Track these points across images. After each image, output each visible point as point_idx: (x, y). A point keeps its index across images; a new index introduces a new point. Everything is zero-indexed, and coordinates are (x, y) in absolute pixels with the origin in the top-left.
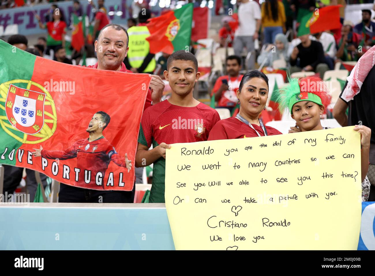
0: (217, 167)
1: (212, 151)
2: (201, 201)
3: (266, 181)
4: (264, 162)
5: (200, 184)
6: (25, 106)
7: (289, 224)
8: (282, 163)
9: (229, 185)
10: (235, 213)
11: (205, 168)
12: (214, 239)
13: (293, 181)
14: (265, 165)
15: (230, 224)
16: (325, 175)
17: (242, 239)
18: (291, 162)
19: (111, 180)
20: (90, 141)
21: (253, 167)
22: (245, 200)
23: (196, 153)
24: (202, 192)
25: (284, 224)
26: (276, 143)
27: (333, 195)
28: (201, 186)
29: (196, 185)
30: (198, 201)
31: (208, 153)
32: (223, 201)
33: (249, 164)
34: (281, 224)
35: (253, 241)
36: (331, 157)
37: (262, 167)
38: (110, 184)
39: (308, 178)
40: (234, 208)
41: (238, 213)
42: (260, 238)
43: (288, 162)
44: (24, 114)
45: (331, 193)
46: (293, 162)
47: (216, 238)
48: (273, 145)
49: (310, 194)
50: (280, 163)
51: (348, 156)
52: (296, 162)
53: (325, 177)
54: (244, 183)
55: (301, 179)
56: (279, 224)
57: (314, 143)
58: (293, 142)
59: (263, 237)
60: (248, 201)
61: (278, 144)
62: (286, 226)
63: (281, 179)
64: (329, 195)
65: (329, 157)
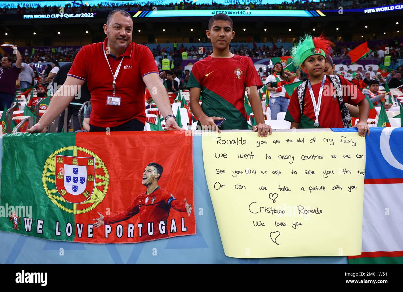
0: (251, 156)
1: (244, 142)
2: (241, 188)
3: (296, 173)
4: (292, 155)
5: (238, 171)
6: (76, 173)
7: (321, 212)
8: (307, 158)
9: (264, 173)
10: (272, 200)
11: (241, 157)
12: (257, 224)
13: (319, 173)
14: (293, 158)
15: (270, 210)
16: (345, 171)
17: (282, 224)
18: (315, 157)
19: (173, 226)
20: (148, 194)
21: (282, 159)
22: (280, 188)
23: (231, 143)
24: (241, 179)
25: (317, 212)
26: (300, 140)
27: (354, 189)
28: (239, 173)
29: (234, 172)
30: (238, 188)
31: (242, 143)
32: (260, 188)
33: (279, 156)
34: (314, 212)
35: (293, 227)
36: (347, 156)
37: (291, 160)
38: (173, 230)
39: (331, 172)
40: (271, 195)
41: (275, 200)
42: (298, 225)
43: (313, 157)
44: (75, 182)
45: (352, 187)
46: (317, 157)
47: (259, 224)
48: (298, 141)
49: (335, 187)
50: (306, 158)
51: (360, 157)
52: (319, 157)
53: (345, 173)
54: (276, 173)
55: (326, 173)
56: (312, 212)
57: (332, 143)
58: (314, 140)
59: (301, 223)
60: (282, 189)
61: (301, 141)
62: (319, 214)
63: (309, 172)
64: (350, 188)
65: (346, 156)
